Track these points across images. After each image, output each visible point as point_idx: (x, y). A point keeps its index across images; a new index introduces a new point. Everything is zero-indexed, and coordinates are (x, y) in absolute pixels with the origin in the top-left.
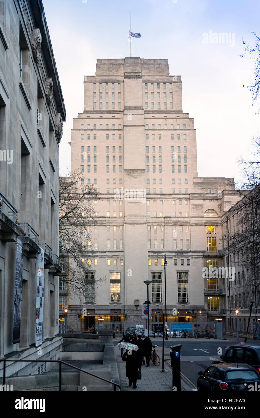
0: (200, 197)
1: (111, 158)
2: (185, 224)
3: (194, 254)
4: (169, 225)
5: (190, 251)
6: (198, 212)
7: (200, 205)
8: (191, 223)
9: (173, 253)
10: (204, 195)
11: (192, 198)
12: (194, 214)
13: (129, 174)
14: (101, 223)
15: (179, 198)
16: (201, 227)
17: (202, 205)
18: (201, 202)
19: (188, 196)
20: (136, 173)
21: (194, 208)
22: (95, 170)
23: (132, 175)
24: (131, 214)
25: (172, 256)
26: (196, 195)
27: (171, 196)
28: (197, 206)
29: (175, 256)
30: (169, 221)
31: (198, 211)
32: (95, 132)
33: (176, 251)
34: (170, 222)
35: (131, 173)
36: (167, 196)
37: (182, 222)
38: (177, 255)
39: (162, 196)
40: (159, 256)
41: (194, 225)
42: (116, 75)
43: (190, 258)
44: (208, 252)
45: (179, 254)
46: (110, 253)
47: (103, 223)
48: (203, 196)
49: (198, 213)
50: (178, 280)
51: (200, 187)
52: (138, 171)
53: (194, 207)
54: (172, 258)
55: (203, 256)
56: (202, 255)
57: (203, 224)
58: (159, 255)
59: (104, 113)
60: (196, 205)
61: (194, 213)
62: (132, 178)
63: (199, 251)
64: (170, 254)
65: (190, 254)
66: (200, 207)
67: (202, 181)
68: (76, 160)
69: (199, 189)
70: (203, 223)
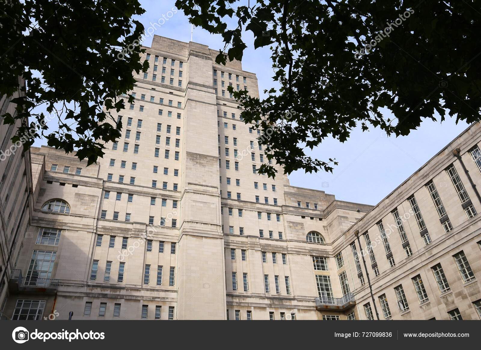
0: (297, 212)
1: (163, 140)
2: (280, 250)
3: (300, 304)
4: (256, 249)
5: (292, 297)
6: (297, 233)
9: (266, 299)
10: (302, 210)
11: (287, 212)
12: (292, 235)
13: (193, 160)
15: (266, 210)
16: (305, 257)
17: (302, 224)
18: (299, 219)
19: (279, 209)
20: (205, 159)
21: (290, 227)
22: (136, 151)
23: (198, 161)
24: (197, 219)
25: (264, 306)
26: (291, 209)
27: (254, 205)
28: (295, 225)
29: (270, 306)
30: (256, 243)
33: (271, 296)
34: (257, 245)
35: (196, 158)
37: (276, 248)
38: (274, 303)
39: (242, 204)
40: (242, 305)
43: (295, 311)
44: (321, 302)
45: (276, 302)
46: (149, 292)
48: (300, 211)
49: (298, 235)
51: (294, 199)
52: (208, 158)
53: (291, 225)
54: (264, 308)
55: (316, 307)
56: (313, 307)
58: (243, 301)
60: (293, 223)
62: (198, 165)
63: (307, 298)
64: (261, 301)
65: (294, 303)
67: (296, 191)
69: (293, 201)
70: (308, 251)
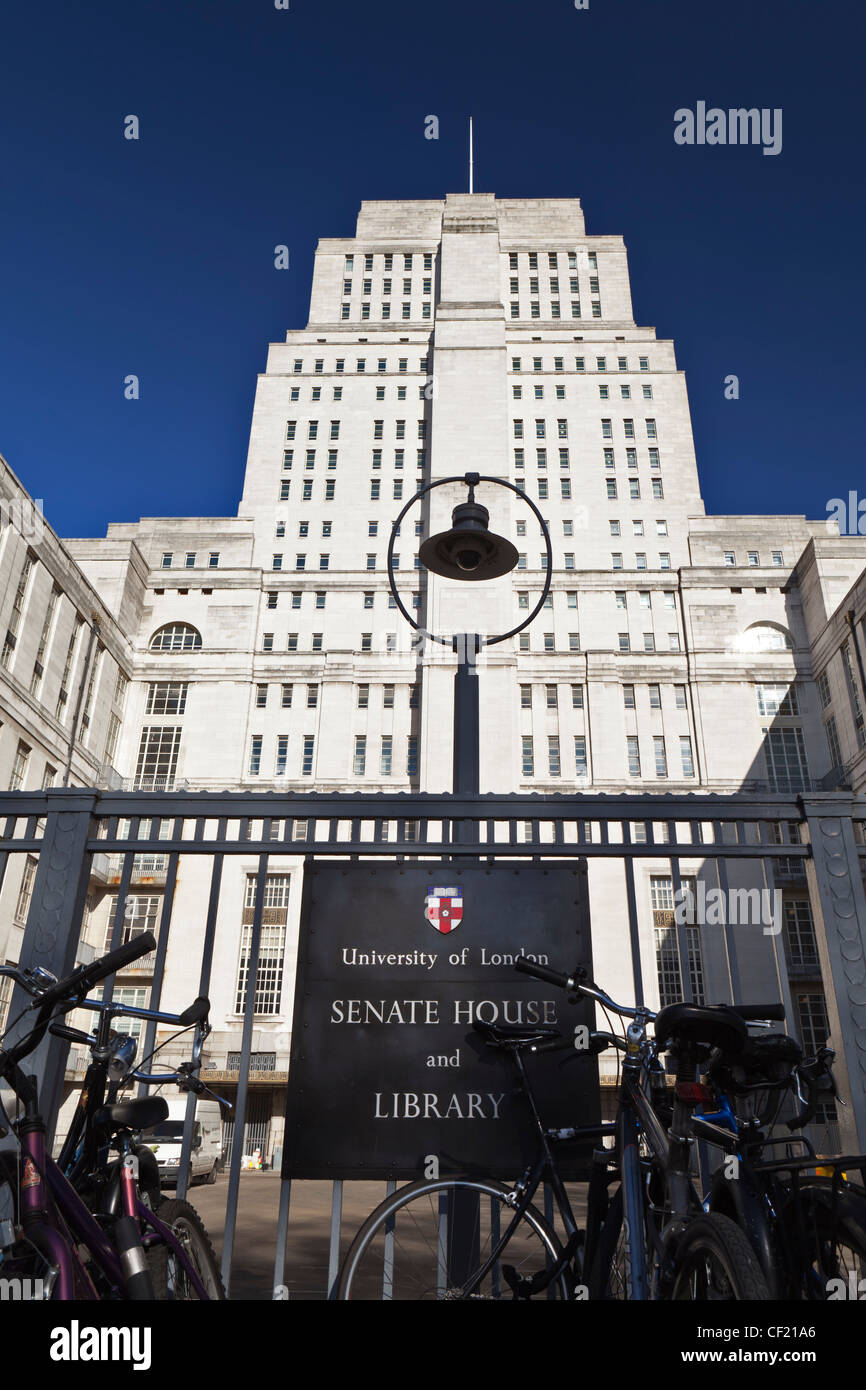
7: (723, 607)
8: (692, 672)
14: (334, 672)
31: (718, 628)
32: (338, 381)
36: (594, 577)
41: (706, 679)
42: (419, 235)
47: (342, 672)
50: (655, 914)
57: (743, 676)
59: (375, 331)
61: (701, 634)
66: (724, 614)
68: (264, 462)
